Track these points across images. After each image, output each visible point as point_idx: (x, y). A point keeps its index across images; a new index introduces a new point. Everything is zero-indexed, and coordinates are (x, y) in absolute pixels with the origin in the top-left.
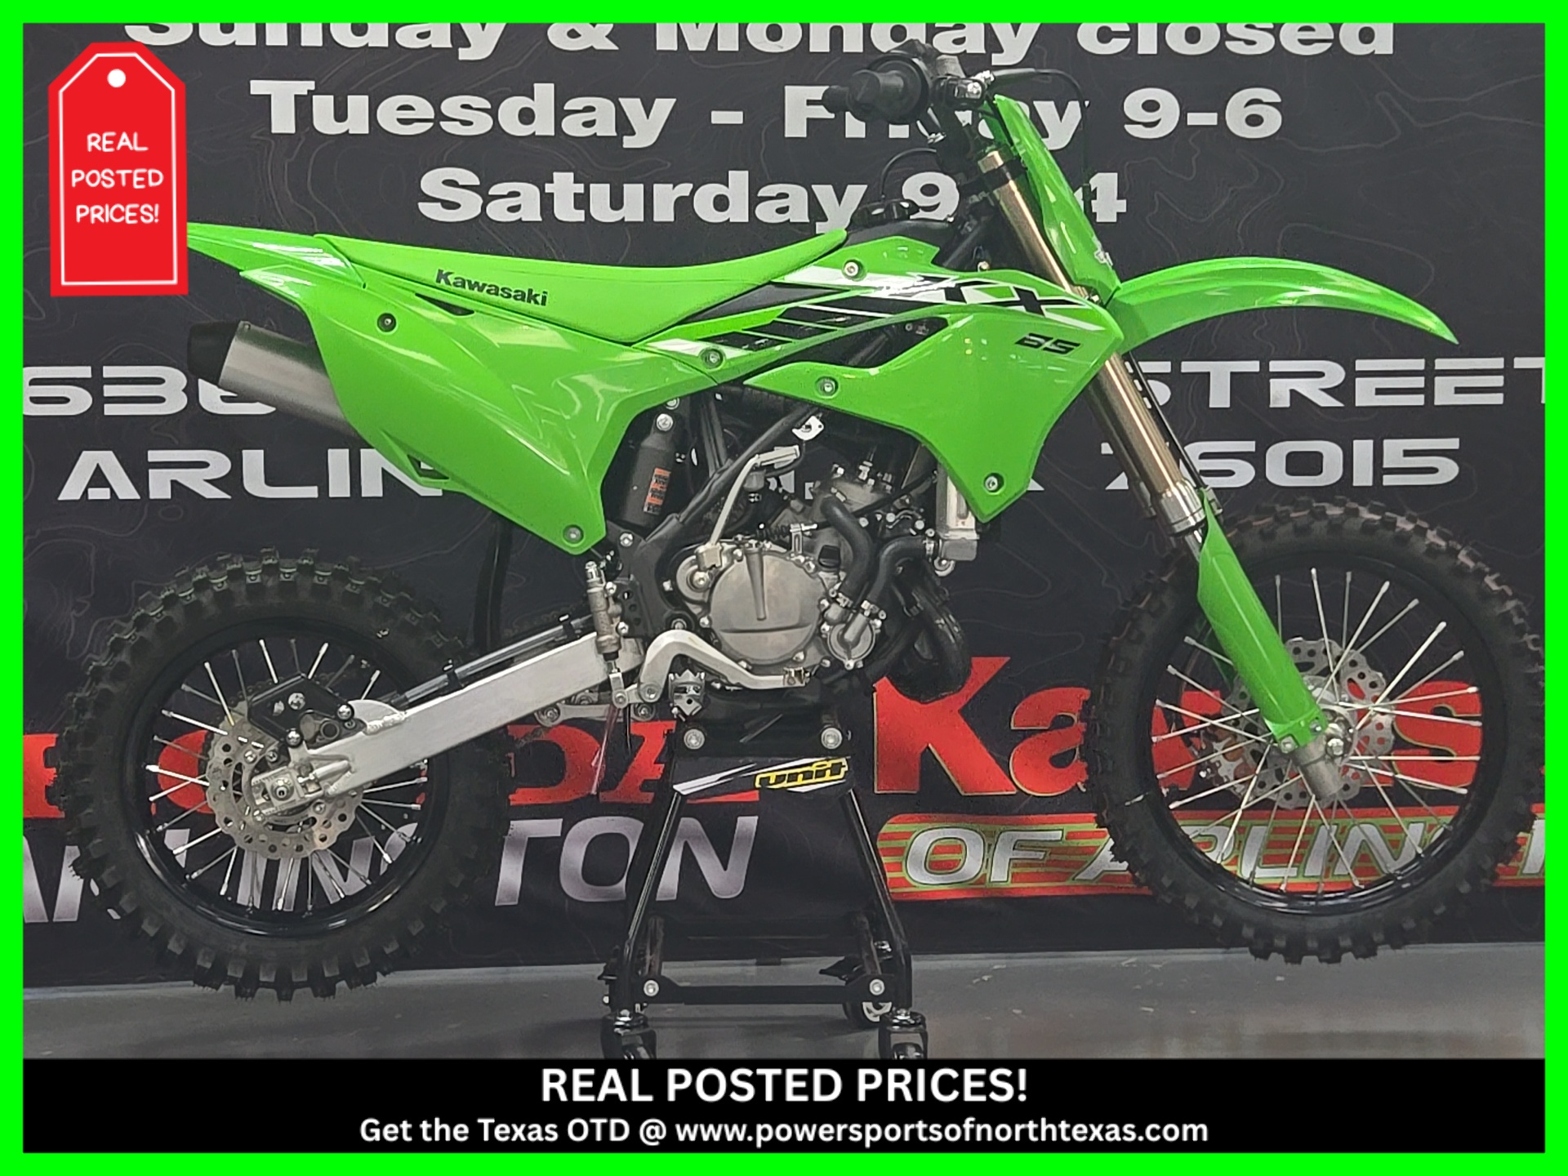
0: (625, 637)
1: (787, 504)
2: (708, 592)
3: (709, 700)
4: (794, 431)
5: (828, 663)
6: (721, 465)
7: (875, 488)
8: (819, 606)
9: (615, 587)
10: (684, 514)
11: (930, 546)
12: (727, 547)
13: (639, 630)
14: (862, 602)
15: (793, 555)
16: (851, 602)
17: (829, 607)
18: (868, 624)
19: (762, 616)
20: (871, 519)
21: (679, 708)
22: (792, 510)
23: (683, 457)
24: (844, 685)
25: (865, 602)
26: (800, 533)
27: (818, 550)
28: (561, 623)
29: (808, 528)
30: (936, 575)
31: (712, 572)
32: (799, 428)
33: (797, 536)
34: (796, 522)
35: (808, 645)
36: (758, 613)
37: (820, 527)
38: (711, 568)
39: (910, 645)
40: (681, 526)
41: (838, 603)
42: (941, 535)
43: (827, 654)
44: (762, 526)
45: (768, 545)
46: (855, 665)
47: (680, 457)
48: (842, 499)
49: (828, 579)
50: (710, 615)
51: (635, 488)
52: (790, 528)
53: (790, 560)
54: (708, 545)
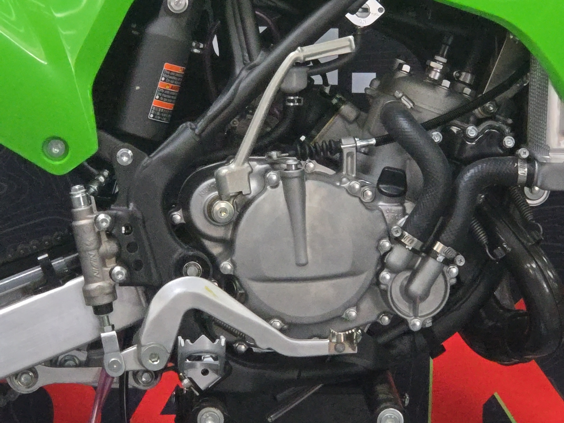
0: (122, 284)
1: (335, 110)
2: (231, 227)
3: (231, 368)
4: (348, 16)
5: (386, 320)
6: (251, 59)
7: (452, 91)
8: (378, 248)
9: (109, 219)
10: (201, 123)
11: (523, 171)
12: (258, 167)
13: (141, 275)
14: (434, 244)
15: (344, 180)
16: (421, 243)
17: (391, 249)
18: (442, 272)
19: (303, 261)
20: (446, 132)
21: (191, 379)
22: (344, 118)
23: (202, 46)
24: (404, 345)
25: (438, 243)
26: (354, 150)
27: (377, 172)
28: (36, 263)
29: (364, 143)
30: (528, 204)
31: (237, 200)
32: (353, 12)
33: (349, 154)
34: (349, 134)
35: (361, 299)
36: (297, 256)
37: (382, 141)
38: (235, 196)
39: (489, 293)
40: (198, 139)
41: (404, 245)
42: (539, 156)
43: (387, 309)
44: (303, 138)
45: (312, 165)
46: (423, 324)
47: (198, 48)
48: (409, 105)
49: (390, 211)
50: (234, 258)
51: (138, 88)
52: (340, 142)
53: (339, 187)
54: (233, 166)
